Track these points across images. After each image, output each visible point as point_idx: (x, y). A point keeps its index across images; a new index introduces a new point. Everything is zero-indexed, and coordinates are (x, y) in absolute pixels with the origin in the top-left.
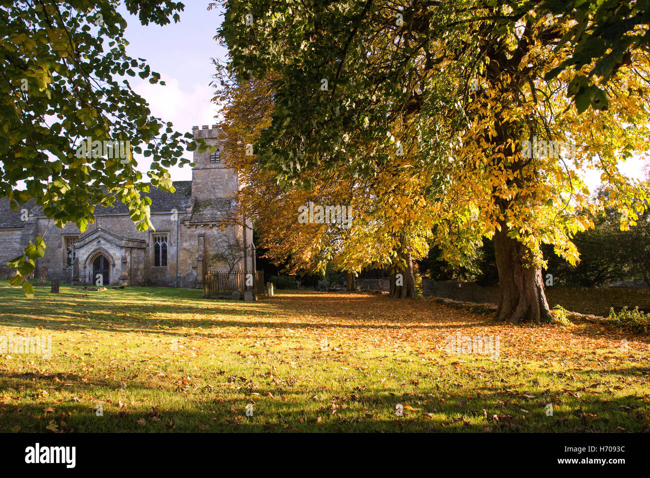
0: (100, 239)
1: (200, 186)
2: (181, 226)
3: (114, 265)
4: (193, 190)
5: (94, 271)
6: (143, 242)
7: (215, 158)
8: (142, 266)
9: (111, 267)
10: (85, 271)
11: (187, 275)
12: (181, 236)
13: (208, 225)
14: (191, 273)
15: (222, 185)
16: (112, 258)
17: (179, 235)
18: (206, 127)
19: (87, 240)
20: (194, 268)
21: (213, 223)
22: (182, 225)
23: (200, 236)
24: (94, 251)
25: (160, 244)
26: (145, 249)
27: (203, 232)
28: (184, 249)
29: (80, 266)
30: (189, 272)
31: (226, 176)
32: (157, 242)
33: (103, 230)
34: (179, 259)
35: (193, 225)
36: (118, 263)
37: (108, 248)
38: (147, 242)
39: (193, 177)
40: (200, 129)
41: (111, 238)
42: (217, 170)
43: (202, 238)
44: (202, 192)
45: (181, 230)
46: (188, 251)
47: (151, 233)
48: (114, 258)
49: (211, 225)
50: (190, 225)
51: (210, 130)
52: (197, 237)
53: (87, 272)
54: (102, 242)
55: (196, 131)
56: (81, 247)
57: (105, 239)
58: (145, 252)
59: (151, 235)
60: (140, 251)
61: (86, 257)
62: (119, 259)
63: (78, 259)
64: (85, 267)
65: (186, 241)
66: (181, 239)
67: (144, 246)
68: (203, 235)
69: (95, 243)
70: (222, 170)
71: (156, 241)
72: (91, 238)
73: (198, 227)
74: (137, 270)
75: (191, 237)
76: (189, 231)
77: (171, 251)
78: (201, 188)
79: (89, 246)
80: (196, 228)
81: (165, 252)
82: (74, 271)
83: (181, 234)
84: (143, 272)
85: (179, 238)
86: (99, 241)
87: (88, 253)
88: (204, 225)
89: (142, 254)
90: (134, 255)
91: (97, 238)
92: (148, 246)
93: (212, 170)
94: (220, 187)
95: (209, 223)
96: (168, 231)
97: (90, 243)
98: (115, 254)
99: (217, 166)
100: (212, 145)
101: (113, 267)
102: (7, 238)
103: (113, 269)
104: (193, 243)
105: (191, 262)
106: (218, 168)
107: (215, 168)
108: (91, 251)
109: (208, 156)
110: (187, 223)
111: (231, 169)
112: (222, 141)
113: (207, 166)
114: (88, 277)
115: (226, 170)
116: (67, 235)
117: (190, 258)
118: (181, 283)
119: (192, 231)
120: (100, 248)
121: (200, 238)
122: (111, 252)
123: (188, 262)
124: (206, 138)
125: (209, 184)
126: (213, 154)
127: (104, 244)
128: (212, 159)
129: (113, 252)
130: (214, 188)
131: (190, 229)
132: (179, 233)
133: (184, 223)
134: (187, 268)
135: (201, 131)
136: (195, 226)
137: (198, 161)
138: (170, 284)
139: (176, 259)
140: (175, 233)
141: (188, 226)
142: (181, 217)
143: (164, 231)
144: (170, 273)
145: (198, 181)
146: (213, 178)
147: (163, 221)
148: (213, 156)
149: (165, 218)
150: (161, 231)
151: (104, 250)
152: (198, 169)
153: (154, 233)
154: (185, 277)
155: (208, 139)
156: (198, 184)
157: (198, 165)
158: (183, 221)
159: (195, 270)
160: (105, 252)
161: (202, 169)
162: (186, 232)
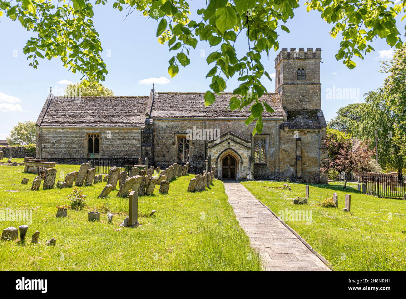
0: (230, 141)
2: (280, 131)
3: (242, 163)
4: (283, 101)
5: (222, 167)
7: (302, 76)
9: (239, 165)
11: (285, 171)
12: (280, 139)
13: (304, 131)
14: (289, 170)
15: (307, 98)
18: (293, 50)
20: (292, 165)
22: (282, 131)
23: (297, 139)
24: (224, 151)
25: (260, 145)
28: (283, 150)
30: (287, 168)
31: (311, 91)
32: (257, 143)
33: (231, 134)
34: (277, 158)
35: (291, 131)
36: (246, 161)
37: (237, 149)
39: (283, 91)
40: (289, 50)
41: (239, 140)
42: (303, 86)
44: (291, 104)
46: (286, 151)
48: (242, 157)
49: (306, 132)
50: (289, 131)
52: (295, 141)
53: (218, 168)
54: (232, 143)
56: (213, 147)
57: (234, 141)
59: (253, 138)
61: (217, 156)
62: (246, 158)
63: (210, 157)
64: (217, 164)
65: (284, 144)
66: (280, 142)
68: (300, 140)
69: (225, 144)
70: (307, 86)
72: (221, 140)
73: (295, 132)
75: (289, 140)
76: (287, 136)
77: (271, 151)
78: (290, 100)
79: (220, 147)
83: (280, 137)
85: (277, 141)
86: (229, 143)
87: (219, 153)
88: (300, 131)
91: (227, 140)
93: (299, 86)
94: (306, 100)
95: (305, 130)
96: (268, 134)
97: (220, 145)
98: (243, 154)
99: (303, 82)
100: (299, 65)
101: (241, 165)
102: (127, 135)
103: (241, 166)
104: (290, 146)
105: (289, 161)
106: (304, 84)
107: (302, 84)
108: (222, 151)
109: (295, 74)
110: (287, 129)
111: (315, 86)
112: (307, 61)
113: (295, 82)
114: (219, 172)
115: (311, 86)
116: (180, 135)
117: (288, 157)
118: (280, 177)
119: (289, 136)
120: (230, 148)
121: (298, 141)
122: (240, 152)
123: (286, 161)
124: (294, 59)
125: (297, 97)
126: (300, 72)
127: (233, 146)
128: (299, 77)
129: (241, 153)
130: (301, 101)
131: (288, 134)
132: (277, 137)
133: (283, 129)
134: (285, 165)
135: (289, 52)
136: (293, 131)
137: (287, 78)
138: (269, 178)
139: (275, 158)
140: (273, 137)
141: (287, 132)
142: (279, 124)
143: (264, 134)
144: (270, 169)
145: (287, 94)
146: (300, 92)
147: (263, 126)
148: (300, 74)
149: (265, 124)
150: (261, 134)
151: (233, 150)
152: (287, 84)
153: (255, 136)
154: (283, 173)
155: (296, 60)
156: (288, 97)
157: (286, 81)
158: (281, 127)
159: (292, 167)
160: (234, 152)
161: (291, 84)
162: (285, 136)
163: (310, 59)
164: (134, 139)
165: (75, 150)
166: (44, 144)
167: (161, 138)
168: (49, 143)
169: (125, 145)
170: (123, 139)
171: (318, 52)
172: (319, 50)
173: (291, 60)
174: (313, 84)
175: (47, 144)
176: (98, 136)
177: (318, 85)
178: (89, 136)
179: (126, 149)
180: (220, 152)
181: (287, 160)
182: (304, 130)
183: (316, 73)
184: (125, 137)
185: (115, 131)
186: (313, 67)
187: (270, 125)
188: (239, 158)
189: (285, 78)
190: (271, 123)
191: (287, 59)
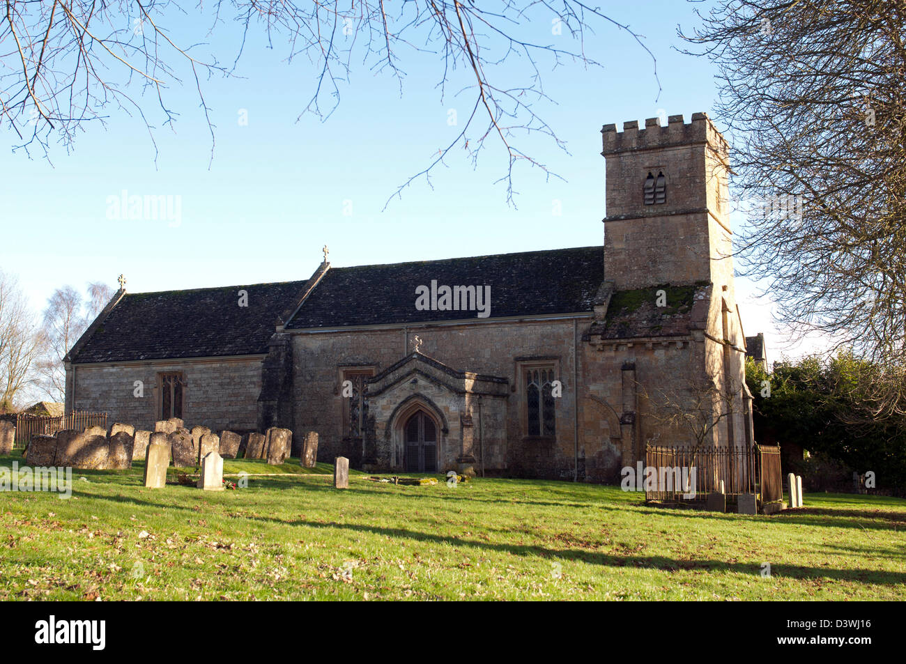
0: (417, 376)
1: (622, 257)
2: (582, 347)
3: (446, 431)
4: (606, 266)
5: (405, 443)
6: (504, 381)
7: (655, 193)
8: (501, 435)
9: (439, 435)
10: (388, 444)
11: (600, 453)
12: (584, 370)
13: (644, 344)
14: (609, 451)
15: (671, 253)
16: (442, 416)
17: (580, 366)
18: (631, 125)
19: (390, 379)
20: (617, 440)
21: (654, 340)
22: (586, 345)
23: (626, 367)
24: (404, 402)
25: (540, 388)
26: (507, 396)
27: (633, 360)
28: (592, 397)
29: (378, 432)
30: (604, 448)
31: (681, 231)
32: (533, 383)
33: (421, 358)
34: (580, 420)
35: (611, 345)
36: (455, 426)
37: (433, 396)
38: (512, 381)
39: (606, 238)
40: (620, 129)
41: (439, 374)
42: (659, 219)
43: (630, 373)
44: (627, 270)
45: (583, 355)
46: (600, 402)
47: (519, 364)
48: (446, 417)
49: (650, 345)
50: (604, 345)
51: (642, 131)
52: (619, 371)
53: (393, 445)
54: (422, 382)
55: (611, 134)
56: (379, 393)
57: (427, 376)
58: (508, 404)
59: (519, 368)
60: (498, 401)
61: (388, 414)
62: (456, 419)
63: (373, 419)
64: (388, 435)
65: (595, 380)
66: (584, 376)
67: (505, 389)
68: (632, 367)
69: (406, 384)
70: (671, 219)
71: (529, 380)
72: (398, 373)
73: (621, 348)
74: (492, 442)
75: (605, 370)
76: (601, 358)
77: (564, 401)
78: (624, 261)
79: (396, 391)
80: (617, 349)
81: (550, 403)
82: (367, 444)
83: (584, 364)
84: (504, 447)
85: (580, 373)
86: (415, 382)
87: (394, 406)
88: (635, 344)
89: (502, 406)
90: (486, 411)
91: (408, 374)
92: (513, 389)
93: (649, 221)
94: (668, 257)
95: (646, 340)
96: (555, 358)
97: (396, 386)
98: (447, 408)
99: (660, 210)
100: (647, 164)
101: (444, 436)
102: (237, 374)
103: (444, 440)
104: (610, 385)
105: (608, 427)
106: (662, 215)
107: (656, 216)
108: (399, 401)
109: (638, 190)
110: (597, 340)
111: (692, 217)
112: (670, 153)
113: (638, 212)
114: (394, 455)
115: (681, 219)
116: (350, 369)
117: (604, 419)
118: (587, 472)
119: (607, 358)
120: (417, 395)
121: (627, 372)
122: (441, 403)
123: (602, 427)
124: (632, 150)
125: (644, 252)
126: (650, 183)
127: (425, 388)
128: (647, 197)
129: (444, 404)
130: (654, 262)
131: (603, 353)
132: (580, 362)
133: (590, 340)
134: (599, 440)
135: (620, 134)
136: (614, 347)
137: (617, 202)
138: (562, 476)
139: (574, 419)
140: (570, 361)
141: (598, 347)
142: (584, 326)
143: (546, 358)
144: (563, 450)
145: (618, 246)
146: (651, 239)
147: (543, 336)
148: (649, 188)
149: (548, 329)
150: (539, 358)
151: (425, 399)
152: (617, 219)
153: (526, 363)
154: (594, 462)
155: (638, 153)
156: (619, 253)
157: (615, 212)
158: (587, 337)
159: (616, 444)
160: (426, 403)
161: (626, 218)
162: (595, 359)
163: (677, 145)
164: (251, 383)
165: (135, 412)
166: (80, 402)
167: (308, 378)
168: (88, 398)
169: (233, 399)
170: (229, 384)
171: (697, 123)
172: (699, 118)
173: (625, 154)
174: (687, 213)
175: (85, 401)
176: (181, 379)
177: (699, 216)
178: (164, 380)
179: (236, 408)
180: (396, 405)
181: (604, 424)
182: (643, 339)
183: (695, 182)
184: (232, 379)
185: (214, 365)
186: (685, 167)
187: (561, 331)
188: (440, 420)
189: (610, 204)
190: (564, 326)
191: (615, 153)
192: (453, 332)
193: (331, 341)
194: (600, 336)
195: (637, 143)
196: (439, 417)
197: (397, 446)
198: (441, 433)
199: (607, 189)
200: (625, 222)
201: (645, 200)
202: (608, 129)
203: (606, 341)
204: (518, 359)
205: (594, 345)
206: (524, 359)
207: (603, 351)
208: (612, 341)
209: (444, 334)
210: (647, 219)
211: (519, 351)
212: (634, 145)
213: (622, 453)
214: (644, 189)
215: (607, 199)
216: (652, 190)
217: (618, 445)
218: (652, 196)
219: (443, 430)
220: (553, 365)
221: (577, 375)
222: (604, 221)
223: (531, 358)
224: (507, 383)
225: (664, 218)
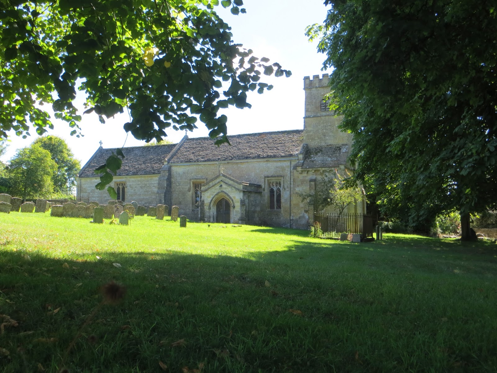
0: (222, 183)
1: (311, 133)
2: (293, 172)
3: (234, 207)
4: (304, 137)
5: (217, 212)
6: (260, 186)
7: (326, 106)
8: (258, 209)
9: (232, 209)
10: (209, 212)
11: (300, 218)
12: (294, 181)
13: (319, 170)
14: (303, 217)
15: (332, 132)
16: (232, 200)
17: (292, 180)
18: (316, 77)
19: (211, 184)
20: (306, 211)
21: (324, 169)
22: (295, 171)
23: (311, 180)
24: (217, 194)
25: (275, 189)
26: (261, 193)
27: (314, 177)
28: (297, 193)
29: (205, 207)
30: (301, 215)
31: (336, 123)
32: (272, 187)
33: (224, 176)
34: (292, 203)
35: (305, 171)
36: (238, 205)
37: (229, 192)
38: (263, 187)
39: (305, 126)
40: (311, 78)
41: (231, 182)
42: (327, 117)
43: (313, 183)
44: (313, 139)
45: (293, 176)
46: (300, 195)
47: (266, 179)
48: (234, 201)
49: (322, 171)
51: (321, 79)
52: (308, 182)
53: (211, 213)
54: (224, 186)
55: (307, 81)
56: (206, 190)
57: (227, 184)
58: (261, 196)
59: (266, 181)
60: (256, 195)
61: (210, 199)
62: (238, 202)
63: (203, 201)
64: (210, 208)
65: (298, 186)
66: (294, 184)
67: (260, 190)
68: (315, 181)
69: (217, 187)
70: (332, 117)
71: (270, 186)
72: (214, 182)
73: (309, 172)
74: (254, 212)
75: (303, 182)
76: (301, 177)
77: (285, 195)
78: (312, 135)
79: (213, 190)
80: (307, 173)
81: (279, 196)
82: (201, 212)
83: (294, 179)
84: (260, 214)
85: (292, 183)
86: (221, 186)
87: (212, 196)
88: (315, 171)
89: (259, 197)
90: (252, 199)
91: (219, 182)
92: (264, 190)
93: (323, 118)
94: (331, 134)
95: (320, 169)
96: (281, 176)
97: (213, 188)
98: (234, 197)
102: (148, 183)
103: (233, 211)
104: (305, 188)
105: (303, 206)
106: (328, 115)
107: (325, 116)
108: (215, 194)
109: (318, 105)
110: (299, 169)
113: (318, 114)
114: (212, 217)
116: (195, 181)
118: (294, 225)
119: (303, 177)
120: (222, 191)
121: (312, 183)
122: (232, 195)
123: (301, 206)
124: (316, 88)
125: (320, 131)
127: (225, 188)
128: (322, 108)
129: (233, 196)
130: (325, 136)
131: (302, 175)
132: (292, 178)
133: (296, 169)
134: (300, 211)
135: (311, 80)
136: (307, 171)
137: (309, 110)
138: (284, 226)
139: (289, 203)
140: (288, 178)
141: (300, 172)
142: (293, 163)
143: (278, 176)
144: (284, 216)
145: (309, 129)
146: (323, 126)
147: (277, 167)
148: (323, 104)
149: (279, 164)
150: (275, 176)
151: (226, 193)
152: (309, 117)
153: (269, 179)
154: (297, 220)
155: (319, 89)
156: (310, 132)
157: (309, 114)
158: (295, 167)
159: (306, 213)
160: (226, 195)
161: (313, 117)
162: (298, 177)
164: (154, 186)
165: (106, 198)
166: (83, 194)
167: (178, 184)
168: (86, 193)
169: (146, 193)
170: (144, 187)
173: (313, 89)
175: (84, 194)
176: (124, 185)
178: (117, 185)
179: (147, 197)
182: (318, 169)
184: (146, 185)
185: (138, 179)
187: (284, 165)
188: (231, 202)
189: (307, 110)
190: (286, 163)
191: (309, 89)
192: (239, 165)
193: (187, 169)
194: (300, 167)
195: (319, 85)
196: (231, 201)
197: (213, 213)
198: (232, 208)
199: (305, 104)
200: (313, 119)
201: (321, 109)
202: (306, 78)
203: (303, 170)
204: (265, 177)
205: (298, 171)
206: (268, 177)
207: (302, 173)
208: (306, 169)
209: (235, 166)
210: (322, 117)
211: (266, 174)
212: (317, 85)
213: (309, 217)
214: (321, 105)
215: (305, 109)
216: (324, 105)
217: (307, 214)
218: (324, 108)
219: (233, 207)
220: (281, 179)
221: (291, 184)
222: (304, 118)
223: (272, 177)
224: (261, 187)
225: (329, 117)
